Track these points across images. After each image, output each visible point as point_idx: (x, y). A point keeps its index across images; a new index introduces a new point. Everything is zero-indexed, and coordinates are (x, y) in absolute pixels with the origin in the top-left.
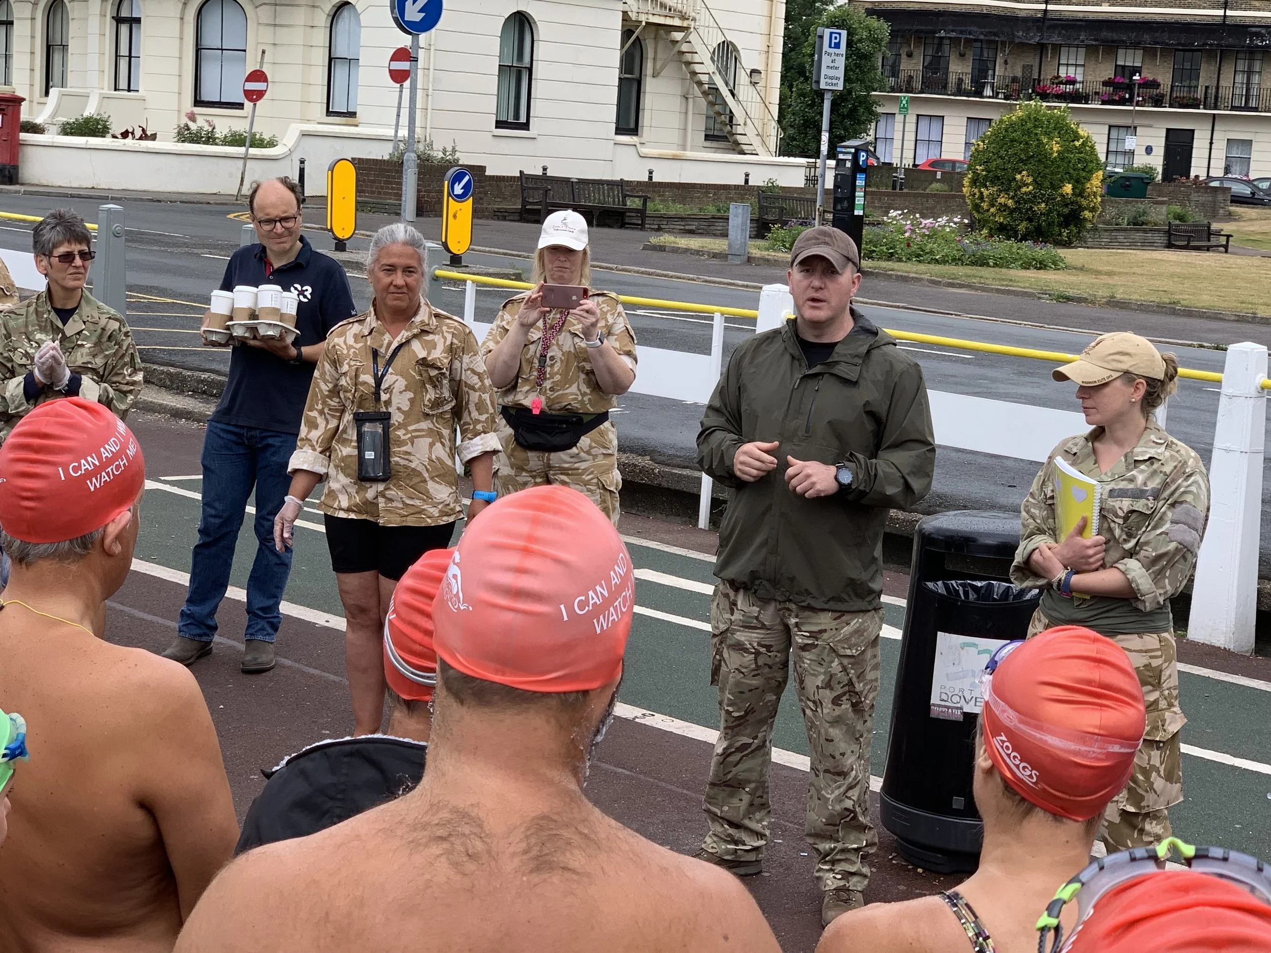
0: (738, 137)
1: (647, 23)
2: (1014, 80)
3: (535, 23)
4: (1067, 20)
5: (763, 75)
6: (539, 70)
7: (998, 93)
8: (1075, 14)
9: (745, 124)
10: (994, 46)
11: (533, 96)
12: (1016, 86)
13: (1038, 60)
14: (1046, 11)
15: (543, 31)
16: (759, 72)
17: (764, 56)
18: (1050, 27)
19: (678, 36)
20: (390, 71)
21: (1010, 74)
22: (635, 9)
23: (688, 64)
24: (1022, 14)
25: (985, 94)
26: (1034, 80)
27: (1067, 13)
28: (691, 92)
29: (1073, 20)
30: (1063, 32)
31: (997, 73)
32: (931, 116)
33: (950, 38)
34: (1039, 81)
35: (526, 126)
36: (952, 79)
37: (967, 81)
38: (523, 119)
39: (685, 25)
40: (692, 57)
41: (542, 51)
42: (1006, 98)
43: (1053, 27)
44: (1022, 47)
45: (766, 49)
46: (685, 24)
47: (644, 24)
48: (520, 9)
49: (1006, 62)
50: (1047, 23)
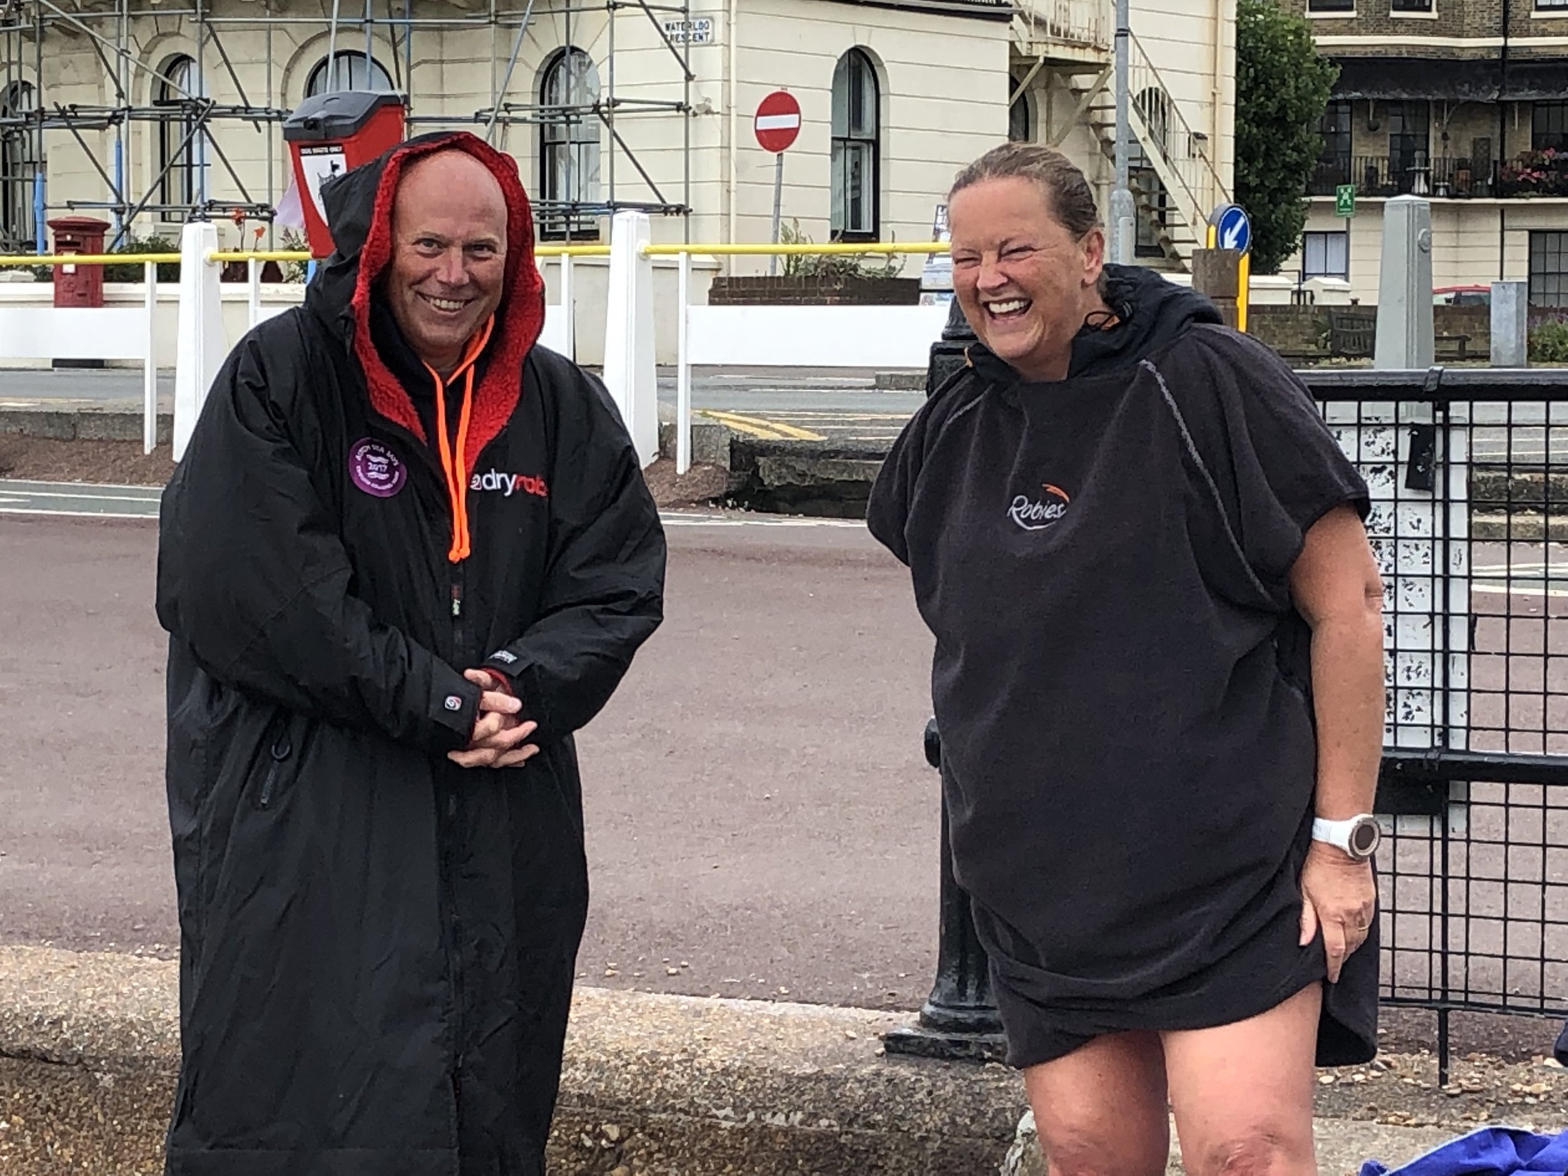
0: (1177, 246)
1: (1046, 59)
2: (1461, 164)
3: (881, 65)
4: (1543, 61)
5: (1209, 142)
6: (892, 144)
7: (1436, 188)
8: (1552, 51)
9: (1195, 223)
10: (1421, 111)
11: (882, 188)
12: (1463, 174)
13: (1498, 131)
14: (1505, 48)
15: (894, 78)
16: (1203, 138)
17: (1208, 110)
18: (1512, 75)
19: (1083, 81)
20: (758, 132)
21: (1453, 154)
22: (1025, 38)
23: (1100, 126)
24: (1466, 56)
25: (1416, 189)
26: (1495, 162)
27: (1540, 50)
28: (1104, 174)
29: (1552, 61)
30: (1539, 81)
31: (1431, 155)
32: (1326, 233)
33: (1348, 102)
34: (1503, 164)
35: (874, 237)
36: (1359, 167)
37: (1383, 168)
38: (867, 227)
39: (1102, 61)
40: (1103, 116)
41: (895, 112)
42: (1449, 196)
43: (1522, 73)
44: (1470, 110)
45: (1210, 99)
46: (1102, 58)
47: (1041, 60)
48: (859, 43)
49: (1445, 137)
50: (1511, 67)
